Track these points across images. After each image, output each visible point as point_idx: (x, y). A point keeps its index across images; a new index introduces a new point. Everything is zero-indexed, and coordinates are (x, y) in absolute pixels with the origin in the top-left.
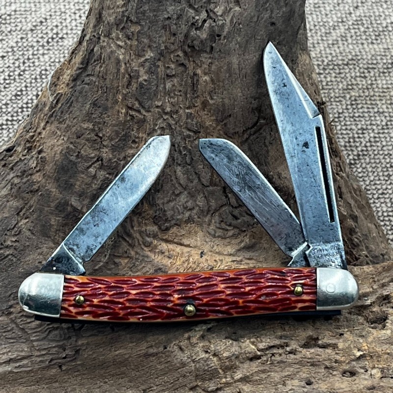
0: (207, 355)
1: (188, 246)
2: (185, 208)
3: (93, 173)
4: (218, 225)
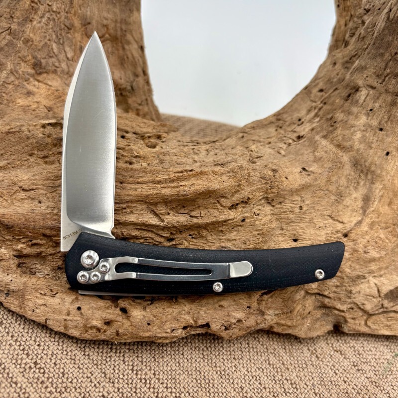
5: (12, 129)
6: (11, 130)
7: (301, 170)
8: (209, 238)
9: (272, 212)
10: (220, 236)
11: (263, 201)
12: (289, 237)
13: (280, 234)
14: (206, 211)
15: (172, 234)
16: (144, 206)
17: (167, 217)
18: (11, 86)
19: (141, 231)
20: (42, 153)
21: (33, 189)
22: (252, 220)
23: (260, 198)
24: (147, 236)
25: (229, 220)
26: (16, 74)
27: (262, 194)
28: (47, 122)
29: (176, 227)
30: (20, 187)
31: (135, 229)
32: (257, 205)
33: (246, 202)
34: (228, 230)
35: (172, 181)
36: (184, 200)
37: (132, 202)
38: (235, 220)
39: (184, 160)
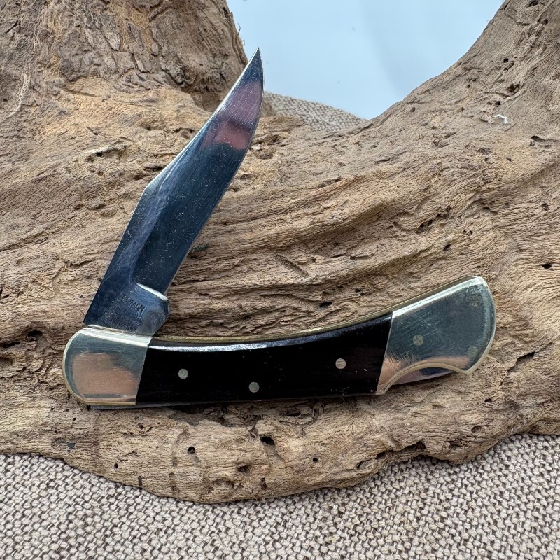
0: (92, 174)
1: (93, 95)
2: (92, 62)
3: (12, 35)
4: (125, 83)
5: (43, 173)
6: (42, 175)
7: (532, 140)
8: (392, 290)
9: (495, 224)
10: (410, 282)
11: (475, 208)
12: (535, 263)
13: (517, 260)
14: (377, 244)
15: (325, 294)
16: (270, 256)
17: (312, 266)
18: (33, 110)
19: (272, 299)
20: (94, 202)
21: (86, 262)
22: (463, 243)
23: (469, 203)
24: (283, 305)
25: (422, 251)
26: (38, 90)
27: (471, 195)
28: (94, 151)
29: (329, 281)
30: (66, 263)
31: (262, 296)
32: (467, 217)
33: (444, 215)
34: (423, 270)
35: (308, 204)
36: (334, 232)
37: (248, 252)
38: (433, 250)
39: (322, 167)
